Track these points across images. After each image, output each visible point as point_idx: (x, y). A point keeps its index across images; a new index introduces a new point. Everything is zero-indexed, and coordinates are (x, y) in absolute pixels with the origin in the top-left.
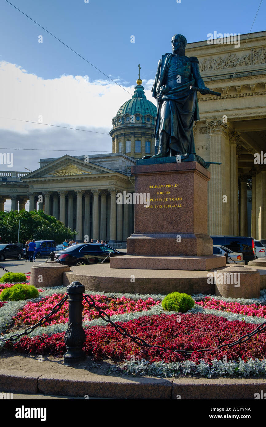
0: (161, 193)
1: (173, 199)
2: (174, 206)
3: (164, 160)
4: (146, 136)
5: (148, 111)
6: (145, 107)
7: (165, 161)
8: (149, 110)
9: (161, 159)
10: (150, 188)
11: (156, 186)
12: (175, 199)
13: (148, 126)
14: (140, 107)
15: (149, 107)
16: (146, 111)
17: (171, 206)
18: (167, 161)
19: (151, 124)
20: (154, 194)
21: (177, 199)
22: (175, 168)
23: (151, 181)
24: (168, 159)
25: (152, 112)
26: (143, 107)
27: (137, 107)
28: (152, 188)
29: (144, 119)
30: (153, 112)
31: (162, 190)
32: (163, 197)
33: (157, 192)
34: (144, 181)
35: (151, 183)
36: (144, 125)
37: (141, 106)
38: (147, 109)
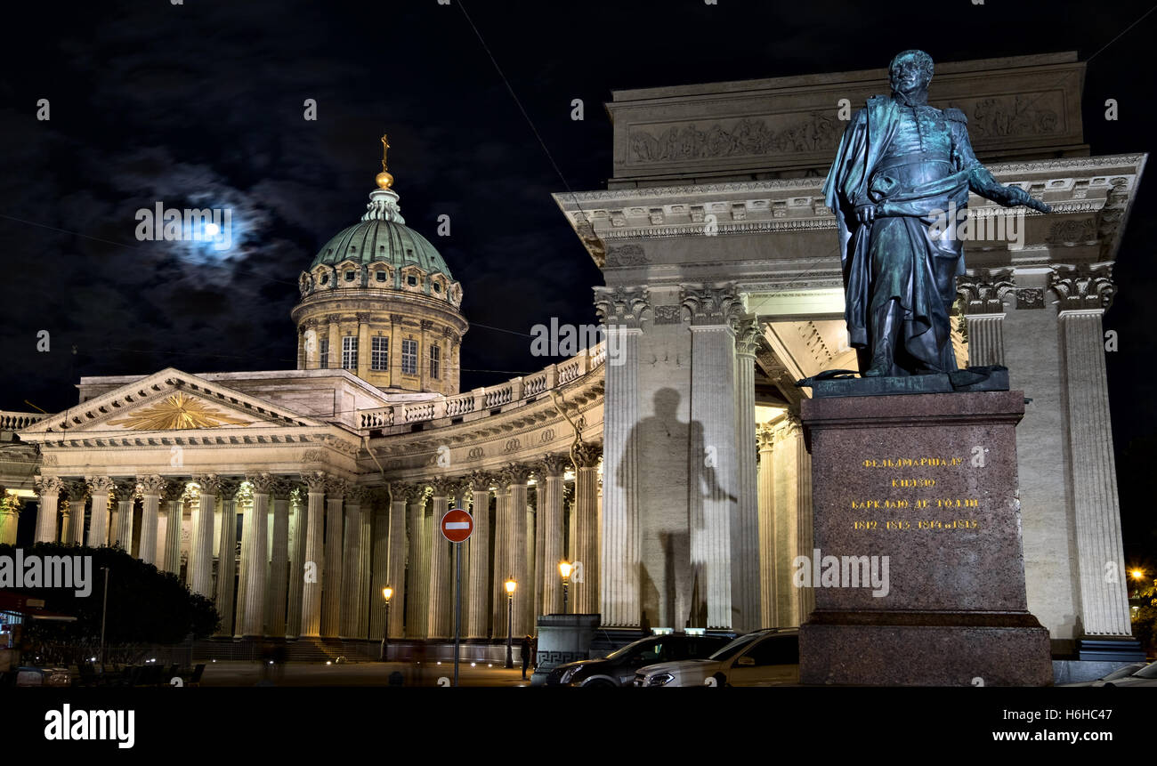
0: (905, 483)
1: (948, 503)
2: (952, 525)
3: (910, 384)
4: (403, 326)
5: (412, 259)
6: (404, 248)
7: (913, 386)
8: (415, 255)
9: (899, 381)
10: (864, 467)
11: (884, 461)
12: (954, 503)
13: (410, 298)
14: (387, 244)
15: (416, 248)
16: (407, 258)
17: (943, 524)
18: (920, 386)
19: (422, 293)
20: (881, 484)
21: (963, 503)
22: (953, 407)
23: (868, 446)
24: (922, 380)
25: (422, 262)
26: (398, 247)
27: (379, 244)
28: (871, 467)
29: (398, 280)
30: (427, 261)
31: (907, 473)
32: (913, 495)
33: (890, 480)
34: (844, 444)
35: (868, 450)
36: (399, 295)
37: (392, 244)
38: (410, 252)
